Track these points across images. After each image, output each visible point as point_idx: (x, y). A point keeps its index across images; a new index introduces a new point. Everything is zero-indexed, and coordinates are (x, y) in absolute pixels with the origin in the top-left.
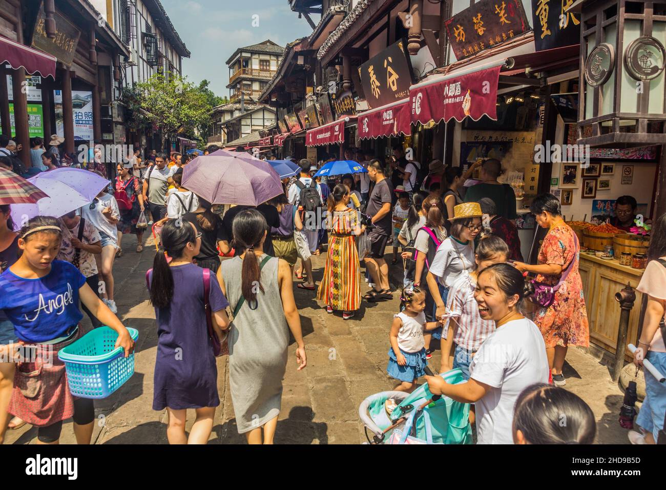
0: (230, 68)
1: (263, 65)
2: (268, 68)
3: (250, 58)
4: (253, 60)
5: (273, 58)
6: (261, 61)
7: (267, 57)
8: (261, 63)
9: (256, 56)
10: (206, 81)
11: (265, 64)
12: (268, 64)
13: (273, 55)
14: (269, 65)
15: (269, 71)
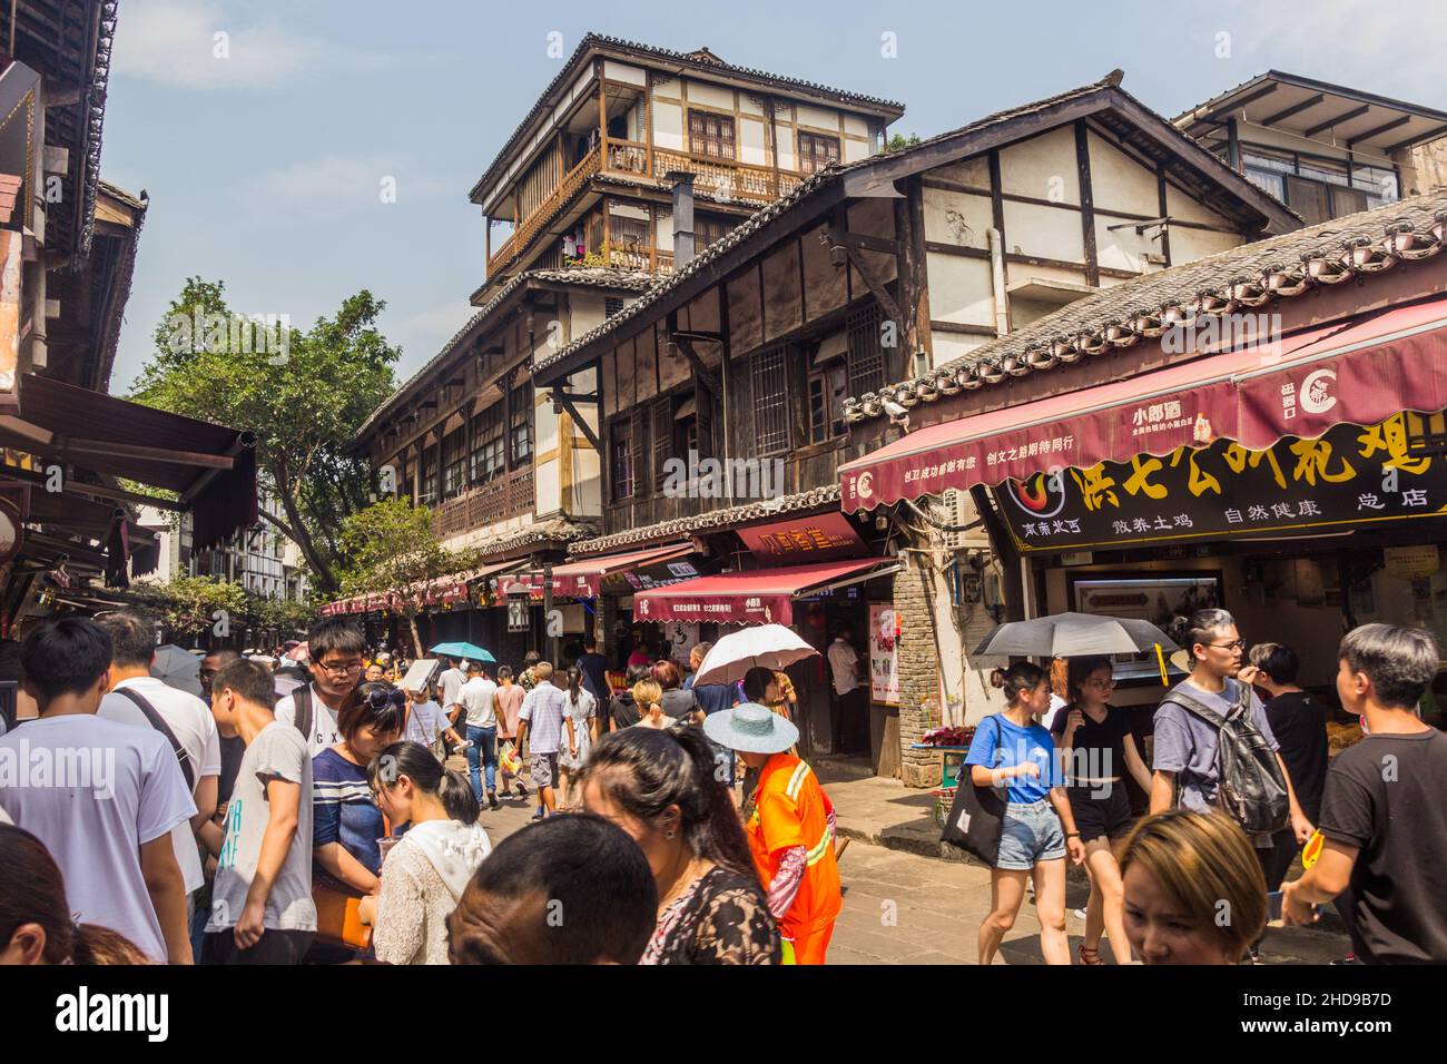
0: (491, 216)
1: (704, 135)
2: (727, 151)
3: (639, 98)
4: (658, 109)
5: (748, 107)
6: (694, 115)
7: (721, 103)
8: (697, 126)
9: (671, 90)
10: (366, 295)
11: (712, 130)
12: (726, 132)
13: (751, 94)
14: (732, 140)
15: (731, 166)
